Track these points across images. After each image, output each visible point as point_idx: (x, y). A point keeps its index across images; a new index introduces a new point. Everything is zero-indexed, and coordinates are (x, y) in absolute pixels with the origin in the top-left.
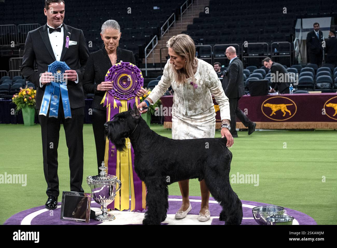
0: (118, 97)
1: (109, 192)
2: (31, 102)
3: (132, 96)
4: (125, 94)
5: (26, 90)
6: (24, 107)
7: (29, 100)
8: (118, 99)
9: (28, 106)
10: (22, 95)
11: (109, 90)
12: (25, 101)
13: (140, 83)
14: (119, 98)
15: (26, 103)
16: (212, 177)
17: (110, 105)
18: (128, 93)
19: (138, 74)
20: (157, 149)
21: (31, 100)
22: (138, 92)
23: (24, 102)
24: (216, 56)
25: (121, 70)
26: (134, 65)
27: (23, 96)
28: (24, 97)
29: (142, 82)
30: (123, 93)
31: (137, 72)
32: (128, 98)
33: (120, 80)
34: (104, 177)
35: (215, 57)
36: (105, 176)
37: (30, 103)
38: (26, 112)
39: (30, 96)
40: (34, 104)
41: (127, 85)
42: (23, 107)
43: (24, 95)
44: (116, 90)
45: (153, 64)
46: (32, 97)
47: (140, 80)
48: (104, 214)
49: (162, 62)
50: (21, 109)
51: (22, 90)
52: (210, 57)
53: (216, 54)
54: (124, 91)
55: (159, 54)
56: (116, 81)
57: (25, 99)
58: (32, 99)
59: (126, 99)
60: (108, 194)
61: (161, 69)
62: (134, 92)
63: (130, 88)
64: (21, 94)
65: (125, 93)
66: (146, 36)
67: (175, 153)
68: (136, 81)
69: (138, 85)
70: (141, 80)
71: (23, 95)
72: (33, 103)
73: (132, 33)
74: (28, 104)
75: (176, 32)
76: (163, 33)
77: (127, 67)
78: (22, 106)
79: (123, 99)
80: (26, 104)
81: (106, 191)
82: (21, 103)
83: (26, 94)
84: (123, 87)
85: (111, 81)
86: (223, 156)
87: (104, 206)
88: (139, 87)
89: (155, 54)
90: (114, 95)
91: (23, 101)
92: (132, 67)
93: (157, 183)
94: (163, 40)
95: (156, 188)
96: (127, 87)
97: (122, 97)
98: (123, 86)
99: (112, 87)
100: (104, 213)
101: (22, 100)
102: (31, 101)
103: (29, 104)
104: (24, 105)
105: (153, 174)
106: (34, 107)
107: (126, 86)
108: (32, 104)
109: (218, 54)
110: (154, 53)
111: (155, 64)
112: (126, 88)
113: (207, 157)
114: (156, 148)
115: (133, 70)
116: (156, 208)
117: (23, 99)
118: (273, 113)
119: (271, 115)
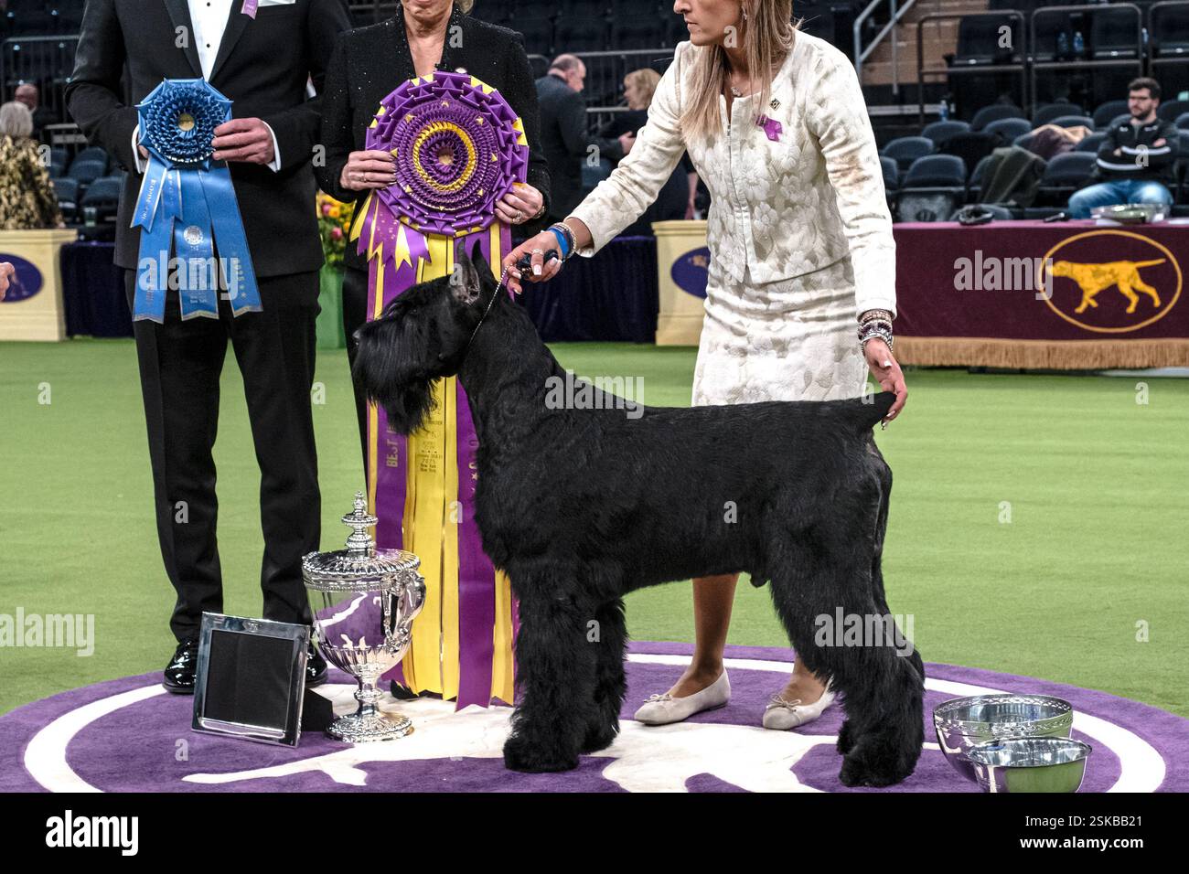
0: (414, 221)
1: (382, 623)
3: (475, 220)
4: (442, 208)
8: (418, 227)
11: (380, 189)
13: (509, 166)
14: (421, 224)
16: (794, 571)
17: (379, 250)
18: (454, 205)
19: (504, 128)
20: (558, 448)
21: (338, 240)
22: (502, 205)
25: (432, 103)
26: (488, 90)
29: (522, 164)
30: (433, 203)
31: (498, 119)
32: (459, 229)
33: (422, 147)
34: (361, 557)
36: (366, 555)
39: (334, 222)
41: (451, 172)
44: (408, 189)
47: (510, 152)
48: (363, 713)
54: (440, 197)
56: (406, 151)
59: (447, 229)
60: (379, 631)
62: (481, 202)
63: (462, 182)
65: (443, 204)
67: (638, 468)
68: (495, 158)
69: (502, 174)
70: (518, 153)
77: (456, 95)
79: (435, 229)
81: (371, 616)
84: (435, 178)
85: (388, 150)
86: (842, 484)
87: (366, 681)
88: (503, 184)
89: (898, 45)
90: (400, 212)
92: (479, 97)
93: (556, 587)
95: (552, 608)
96: (452, 180)
97: (431, 221)
98: (437, 173)
99: (392, 173)
100: (367, 708)
105: (539, 551)
107: (447, 174)
110: (899, 39)
112: (447, 183)
113: (777, 487)
114: (554, 444)
115: (483, 109)
116: (553, 692)
118: (1088, 301)
119: (1080, 310)
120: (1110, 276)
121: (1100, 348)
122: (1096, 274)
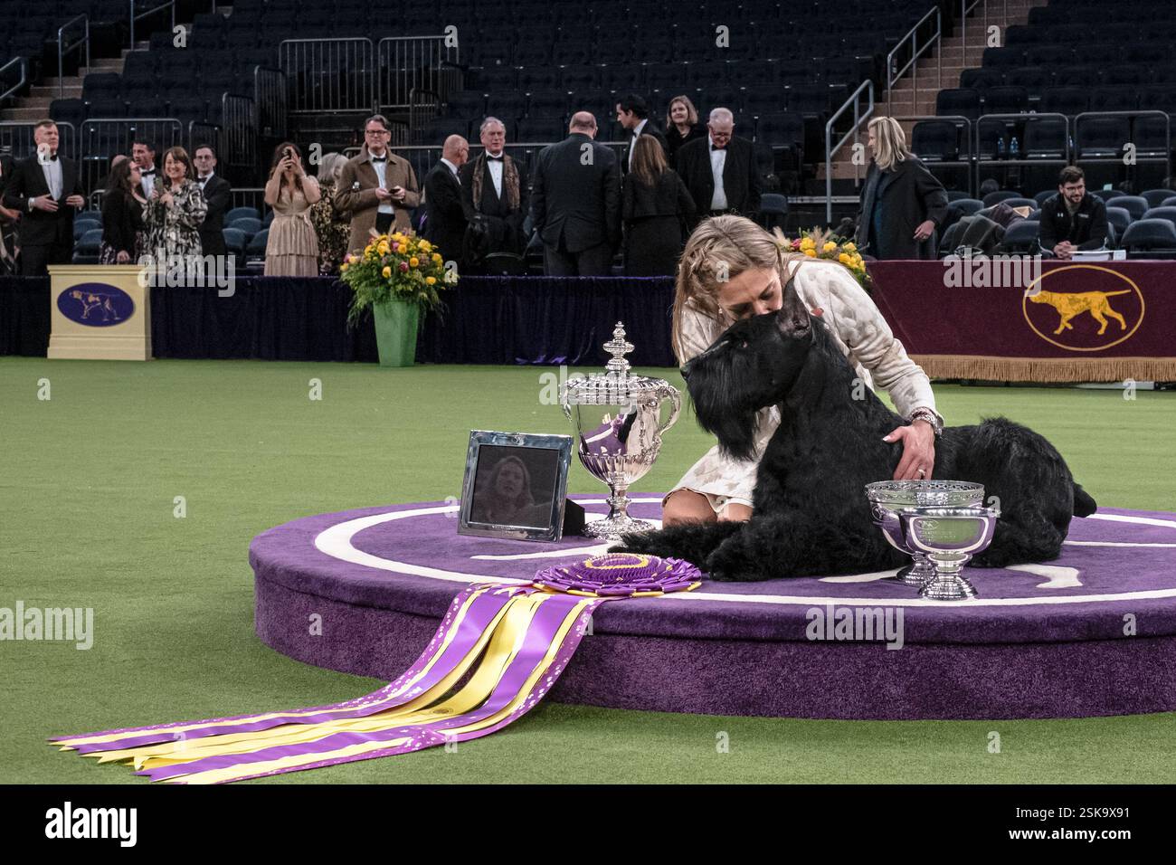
2: (407, 282)
5: (390, 236)
6: (382, 300)
7: (399, 273)
9: (396, 293)
10: (375, 253)
12: (385, 276)
15: (390, 282)
21: (405, 272)
23: (383, 281)
27: (380, 259)
28: (384, 262)
37: (403, 284)
38: (386, 315)
39: (402, 257)
40: (416, 288)
42: (379, 295)
43: (382, 255)
46: (409, 264)
50: (371, 304)
51: (375, 238)
57: (387, 269)
58: (412, 269)
64: (373, 250)
66: (832, 86)
71: (378, 255)
72: (415, 284)
73: (783, 74)
74: (395, 288)
75: (942, 75)
76: (894, 76)
78: (375, 294)
80: (388, 288)
82: (372, 284)
83: (389, 251)
91: (377, 275)
94: (892, 101)
101: (375, 273)
102: (407, 276)
103: (400, 287)
104: (380, 290)
106: (418, 301)
108: (410, 289)
117: (380, 270)
118: (1065, 324)
119: (1058, 332)
120: (1083, 304)
121: (1074, 364)
122: (1072, 302)
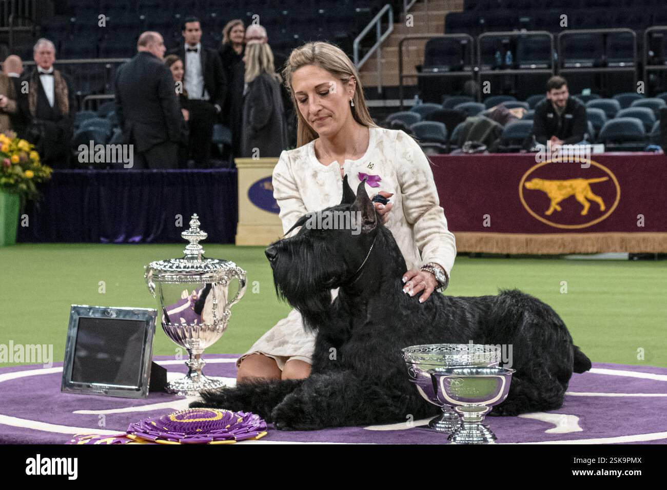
24: (567, 65)
35: (563, 67)
45: (376, 88)
49: (405, 83)
52: (549, 67)
53: (566, 60)
55: (395, 60)
61: (402, 103)
66: (358, 10)
89: (383, 61)
109: (573, 61)
110: (383, 57)
111: (384, 88)
118: (554, 206)
119: (549, 213)
120: (569, 190)
121: (563, 239)
122: (560, 187)
